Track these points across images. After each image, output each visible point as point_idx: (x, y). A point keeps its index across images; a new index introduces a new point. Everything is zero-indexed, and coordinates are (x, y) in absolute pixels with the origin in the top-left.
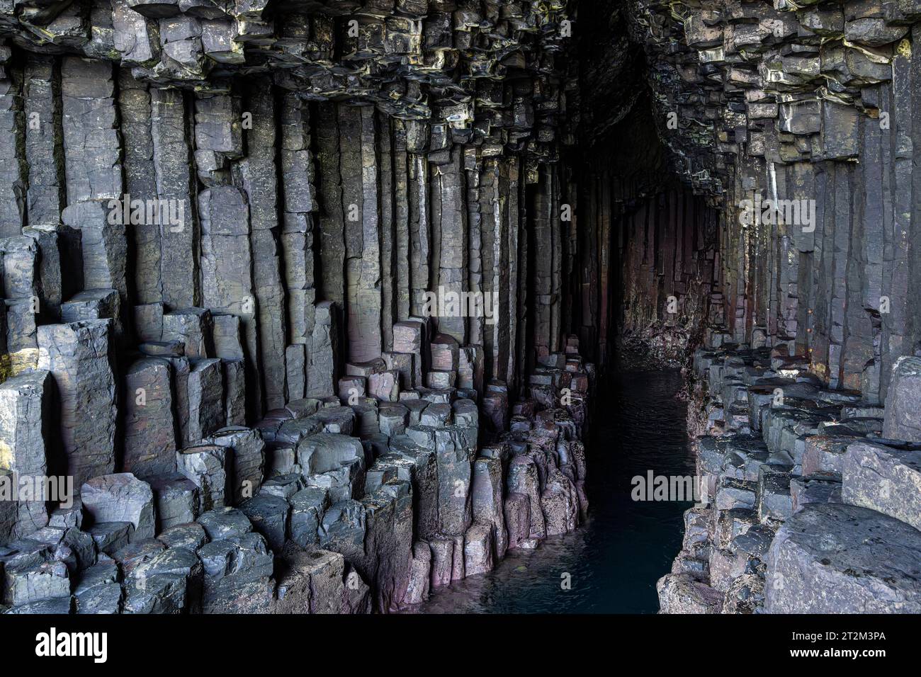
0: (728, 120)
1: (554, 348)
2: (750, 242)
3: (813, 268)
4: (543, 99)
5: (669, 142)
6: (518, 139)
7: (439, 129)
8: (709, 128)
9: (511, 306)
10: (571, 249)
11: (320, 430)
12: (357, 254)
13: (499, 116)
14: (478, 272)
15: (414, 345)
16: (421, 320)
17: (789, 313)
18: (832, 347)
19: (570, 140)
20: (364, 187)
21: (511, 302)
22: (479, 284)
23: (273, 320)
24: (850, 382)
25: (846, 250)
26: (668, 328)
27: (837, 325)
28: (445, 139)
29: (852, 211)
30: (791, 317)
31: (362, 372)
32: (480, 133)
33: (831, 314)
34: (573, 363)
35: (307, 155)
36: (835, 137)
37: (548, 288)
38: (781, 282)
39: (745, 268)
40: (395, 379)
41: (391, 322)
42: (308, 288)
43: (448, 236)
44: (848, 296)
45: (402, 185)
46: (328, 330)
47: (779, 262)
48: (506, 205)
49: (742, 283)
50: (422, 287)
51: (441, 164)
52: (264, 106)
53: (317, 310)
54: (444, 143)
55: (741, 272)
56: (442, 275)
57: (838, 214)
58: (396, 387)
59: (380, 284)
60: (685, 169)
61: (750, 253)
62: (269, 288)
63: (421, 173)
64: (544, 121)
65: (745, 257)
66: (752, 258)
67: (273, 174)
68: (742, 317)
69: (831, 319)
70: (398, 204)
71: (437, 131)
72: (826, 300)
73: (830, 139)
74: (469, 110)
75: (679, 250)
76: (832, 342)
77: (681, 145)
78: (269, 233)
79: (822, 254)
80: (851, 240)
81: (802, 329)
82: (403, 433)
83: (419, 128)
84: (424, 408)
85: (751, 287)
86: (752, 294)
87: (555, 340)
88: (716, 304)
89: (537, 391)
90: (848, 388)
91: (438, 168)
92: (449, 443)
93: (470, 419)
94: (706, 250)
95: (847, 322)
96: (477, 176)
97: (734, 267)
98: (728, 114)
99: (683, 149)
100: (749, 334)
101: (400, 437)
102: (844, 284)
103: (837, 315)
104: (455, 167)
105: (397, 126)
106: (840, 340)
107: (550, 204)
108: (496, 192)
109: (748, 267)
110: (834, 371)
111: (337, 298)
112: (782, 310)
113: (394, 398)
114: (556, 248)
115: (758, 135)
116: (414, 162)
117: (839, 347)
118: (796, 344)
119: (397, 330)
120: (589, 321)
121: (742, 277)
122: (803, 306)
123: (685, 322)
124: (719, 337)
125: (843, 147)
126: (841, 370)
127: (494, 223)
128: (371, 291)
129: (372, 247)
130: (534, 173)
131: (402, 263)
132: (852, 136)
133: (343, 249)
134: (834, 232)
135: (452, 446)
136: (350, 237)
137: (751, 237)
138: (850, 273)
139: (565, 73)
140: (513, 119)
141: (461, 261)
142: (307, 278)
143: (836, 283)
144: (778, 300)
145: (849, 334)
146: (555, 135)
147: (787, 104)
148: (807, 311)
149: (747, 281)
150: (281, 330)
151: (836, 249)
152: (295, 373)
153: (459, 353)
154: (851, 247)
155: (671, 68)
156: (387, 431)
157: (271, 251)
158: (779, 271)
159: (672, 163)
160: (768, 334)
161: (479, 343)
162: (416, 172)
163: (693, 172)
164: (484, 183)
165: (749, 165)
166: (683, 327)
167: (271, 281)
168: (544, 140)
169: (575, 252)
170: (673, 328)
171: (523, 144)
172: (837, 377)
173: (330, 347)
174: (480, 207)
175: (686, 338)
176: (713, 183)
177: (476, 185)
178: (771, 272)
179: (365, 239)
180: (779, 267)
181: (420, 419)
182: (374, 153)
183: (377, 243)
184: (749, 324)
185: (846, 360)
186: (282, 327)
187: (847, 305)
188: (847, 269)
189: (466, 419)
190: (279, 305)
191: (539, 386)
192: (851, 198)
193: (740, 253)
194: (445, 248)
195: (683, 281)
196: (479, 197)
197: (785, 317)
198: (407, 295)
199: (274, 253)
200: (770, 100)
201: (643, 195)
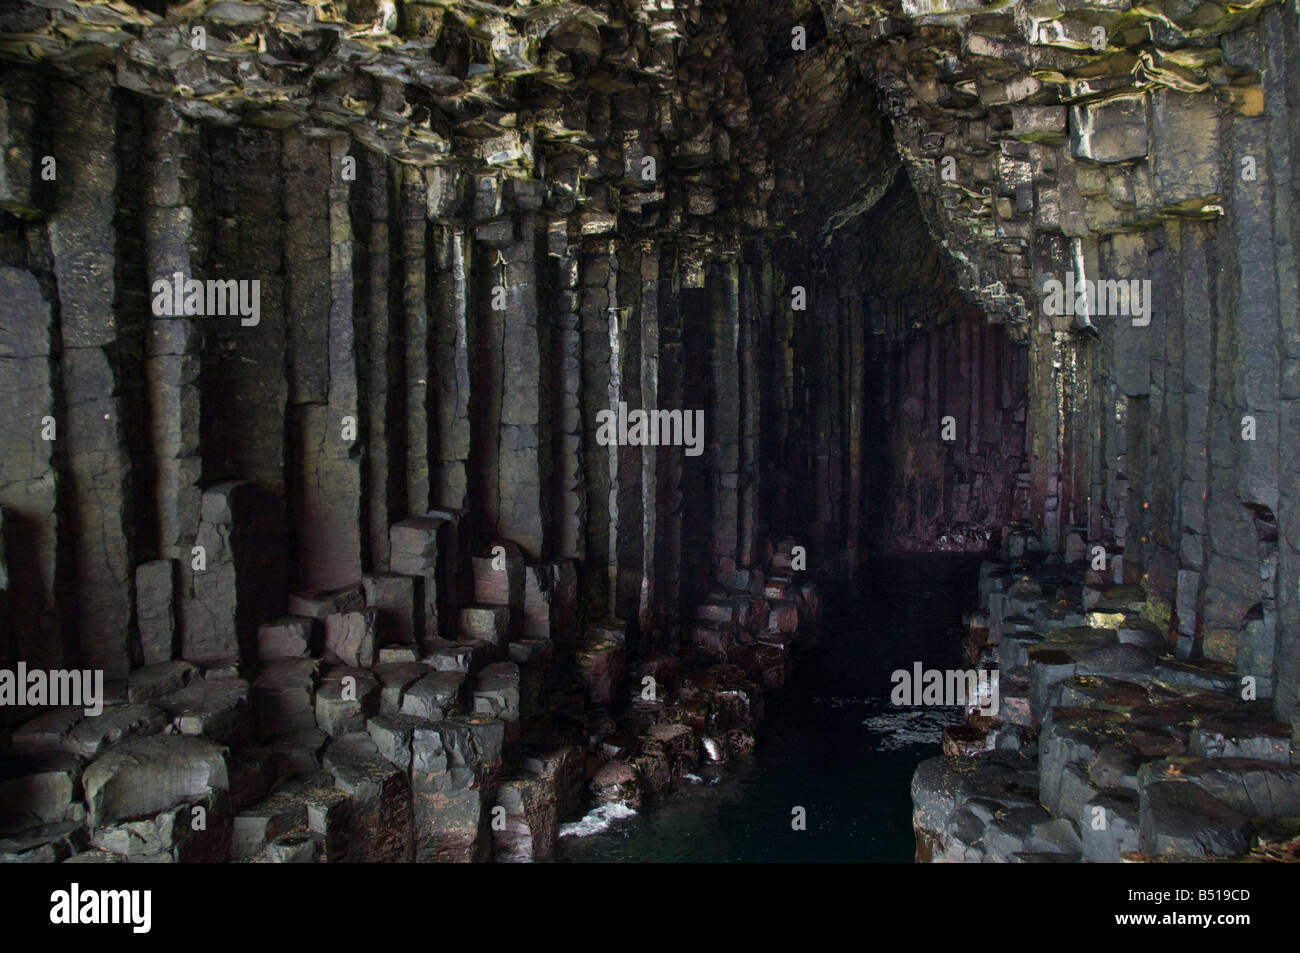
0: (1006, 175)
1: (746, 559)
2: (1065, 391)
3: (1150, 426)
4: (682, 138)
5: (944, 238)
6: (644, 207)
7: (489, 182)
8: (985, 202)
9: (645, 491)
10: (784, 402)
11: (160, 729)
12: (317, 396)
13: (593, 159)
14: (576, 433)
15: (422, 562)
16: (447, 516)
17: (1118, 506)
18: (1182, 574)
19: (760, 218)
20: (333, 278)
21: (645, 485)
22: (577, 453)
23: (106, 514)
24: (1216, 644)
25: (1206, 387)
26: (960, 524)
27: (1191, 532)
28: (499, 202)
29: (1215, 313)
30: (1122, 512)
31: (312, 609)
32: (564, 191)
33: (1181, 512)
34: (776, 584)
35: (190, 214)
36: (1174, 162)
37: (734, 463)
38: (1107, 452)
39: (1058, 433)
40: (368, 625)
41: (385, 519)
42: (189, 456)
43: (515, 369)
44: (1210, 478)
45: (416, 278)
46: (227, 535)
47: (1103, 419)
48: (635, 321)
49: (1055, 456)
50: (459, 457)
51: (501, 246)
52: (97, 125)
53: (205, 497)
54: (498, 207)
55: (1054, 438)
56: (504, 438)
57: (1189, 321)
58: (369, 641)
59: (362, 450)
60: (972, 283)
61: (1064, 409)
62: (97, 457)
63: (460, 260)
64: (696, 179)
65: (1058, 413)
66: (1068, 414)
67: (111, 248)
68: (1055, 510)
69: (1180, 522)
70: (409, 310)
71: (486, 187)
72: (1171, 485)
73: (1165, 166)
74: (523, 141)
75: (975, 408)
76: (1182, 566)
77: (961, 243)
78: (99, 354)
79: (1165, 397)
80: (1213, 367)
81: (1135, 537)
82: (363, 728)
83: (445, 178)
84: (417, 678)
85: (1067, 463)
86: (1069, 473)
87: (748, 545)
88: (1023, 488)
89: (706, 634)
90: (1211, 657)
91: (500, 254)
92: (437, 753)
93: (501, 702)
94: (1015, 408)
95: (1208, 528)
96: (575, 269)
97: (1043, 431)
98: (1006, 166)
99: (966, 249)
100: (1062, 539)
101: (350, 737)
102: (1203, 454)
103: (1192, 513)
104: (525, 250)
105: (410, 177)
106: (1197, 561)
107: (737, 326)
108: (613, 295)
109: (1062, 430)
110: (1187, 621)
111: (271, 475)
112: (1109, 500)
113: (367, 661)
114: (749, 398)
115: (1050, 193)
116: (446, 241)
117: (1195, 576)
118: (1126, 562)
119: (396, 532)
120: (826, 512)
121: (1054, 447)
122: (1136, 494)
123: (983, 516)
124: (1020, 541)
125: (1192, 181)
126: (1200, 619)
127: (610, 349)
128: (342, 463)
129: (345, 385)
130: (697, 272)
131: (416, 414)
132: (1209, 159)
133: (284, 387)
134: (1184, 354)
135: (443, 759)
136: (301, 365)
137: (1066, 382)
138: (1213, 433)
139: (716, 90)
140: (623, 165)
141: (536, 412)
142: (183, 440)
143: (1189, 450)
144: (1103, 482)
145: (1214, 552)
146: (718, 204)
147: (1083, 101)
148: (1141, 504)
149: (1062, 453)
150: (121, 534)
151: (1188, 389)
152: (152, 614)
153: (525, 573)
154: (1214, 382)
155: (901, 84)
156: (329, 726)
157: (103, 387)
158: (1104, 436)
159: (953, 275)
160: (1089, 538)
161: (577, 555)
162: (452, 256)
163: (983, 285)
164: (589, 281)
165: (1044, 253)
166: (980, 522)
167: (103, 442)
168: (700, 211)
169: (792, 405)
170: (967, 524)
171: (657, 215)
172: (1191, 632)
173: (231, 566)
174: (581, 321)
175: (984, 538)
176: (1012, 302)
177: (573, 283)
178: (1092, 436)
179: (332, 370)
180: (1103, 428)
181: (401, 701)
182: (348, 218)
183: (354, 376)
184: (1065, 520)
185: (1209, 602)
186: (125, 527)
187: (1209, 494)
188: (1210, 425)
189: (493, 702)
190: (118, 487)
191: (708, 624)
192: (1213, 288)
193: (1051, 408)
194: (511, 389)
195: (981, 454)
196: (580, 305)
197: (1112, 512)
198: (424, 472)
199: (110, 390)
200: (1049, 98)
201: (918, 325)
